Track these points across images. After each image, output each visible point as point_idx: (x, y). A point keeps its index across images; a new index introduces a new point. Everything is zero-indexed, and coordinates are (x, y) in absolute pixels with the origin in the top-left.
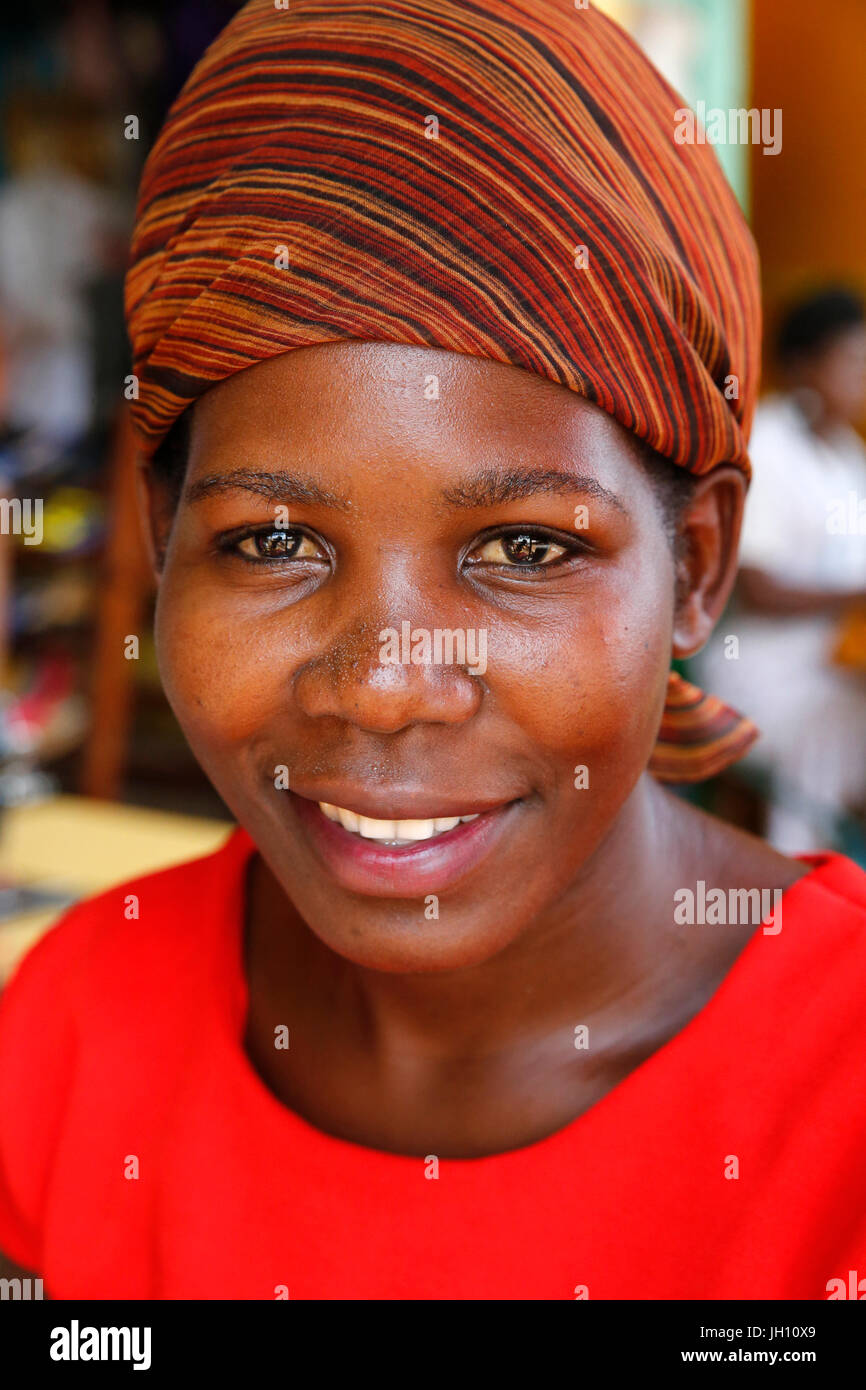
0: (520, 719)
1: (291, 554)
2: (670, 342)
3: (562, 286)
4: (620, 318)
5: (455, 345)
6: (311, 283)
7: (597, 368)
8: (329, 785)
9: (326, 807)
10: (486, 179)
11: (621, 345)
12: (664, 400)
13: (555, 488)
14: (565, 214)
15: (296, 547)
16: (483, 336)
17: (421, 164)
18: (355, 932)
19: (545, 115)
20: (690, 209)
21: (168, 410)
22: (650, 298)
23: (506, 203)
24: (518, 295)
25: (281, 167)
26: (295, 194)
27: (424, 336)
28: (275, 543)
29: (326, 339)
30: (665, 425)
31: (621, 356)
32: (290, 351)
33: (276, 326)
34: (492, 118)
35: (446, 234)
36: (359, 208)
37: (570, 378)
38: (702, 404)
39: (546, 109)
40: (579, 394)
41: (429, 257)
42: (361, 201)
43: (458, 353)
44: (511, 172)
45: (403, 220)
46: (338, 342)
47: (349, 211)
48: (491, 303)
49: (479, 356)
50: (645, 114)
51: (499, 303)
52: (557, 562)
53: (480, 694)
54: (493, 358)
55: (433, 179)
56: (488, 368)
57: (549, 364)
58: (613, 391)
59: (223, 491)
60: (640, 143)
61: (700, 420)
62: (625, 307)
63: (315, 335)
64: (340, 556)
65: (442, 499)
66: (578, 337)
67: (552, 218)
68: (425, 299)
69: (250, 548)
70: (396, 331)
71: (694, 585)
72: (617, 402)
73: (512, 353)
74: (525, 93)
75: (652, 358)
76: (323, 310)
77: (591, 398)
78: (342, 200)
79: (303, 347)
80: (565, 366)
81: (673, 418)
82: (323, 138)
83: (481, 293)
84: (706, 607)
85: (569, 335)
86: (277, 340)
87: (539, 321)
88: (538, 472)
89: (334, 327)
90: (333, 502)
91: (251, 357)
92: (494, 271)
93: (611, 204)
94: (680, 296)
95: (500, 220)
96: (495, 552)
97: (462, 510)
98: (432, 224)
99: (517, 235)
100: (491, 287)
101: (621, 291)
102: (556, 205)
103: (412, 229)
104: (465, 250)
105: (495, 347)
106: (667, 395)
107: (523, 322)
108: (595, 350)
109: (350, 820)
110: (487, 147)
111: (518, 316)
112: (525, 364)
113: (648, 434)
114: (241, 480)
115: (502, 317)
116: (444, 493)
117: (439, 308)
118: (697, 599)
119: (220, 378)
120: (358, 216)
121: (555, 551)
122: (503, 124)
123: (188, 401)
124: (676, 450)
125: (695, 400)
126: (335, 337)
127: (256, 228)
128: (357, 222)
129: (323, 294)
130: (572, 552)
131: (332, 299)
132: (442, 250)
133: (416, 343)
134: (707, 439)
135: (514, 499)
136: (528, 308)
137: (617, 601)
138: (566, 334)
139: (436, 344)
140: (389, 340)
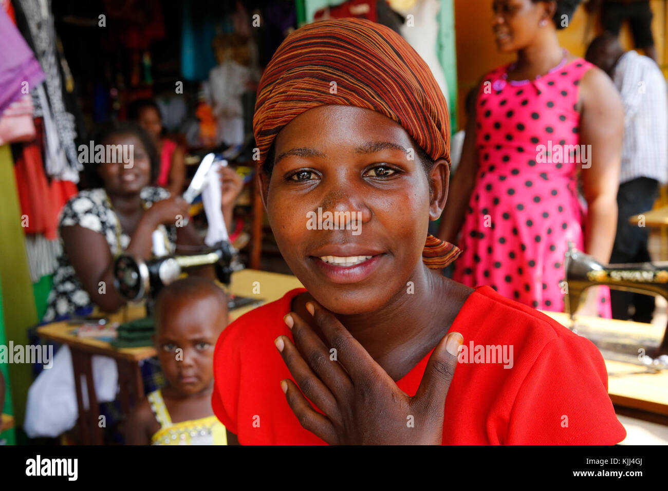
0: (384, 223)
1: (309, 178)
2: (422, 112)
3: (389, 91)
4: (407, 102)
5: (357, 104)
6: (312, 92)
7: (401, 115)
8: (326, 248)
9: (324, 259)
10: (363, 62)
11: (408, 110)
12: (422, 129)
13: (390, 148)
14: (387, 72)
15: (310, 177)
16: (365, 101)
17: (344, 59)
18: (336, 299)
19: (380, 49)
20: (425, 81)
21: (269, 141)
22: (415, 98)
23: (370, 69)
24: (375, 92)
25: (301, 66)
26: (306, 71)
27: (348, 102)
28: (303, 175)
29: (317, 105)
30: (423, 137)
31: (408, 114)
32: (306, 111)
33: (302, 105)
34: (364, 48)
35: (353, 76)
36: (326, 71)
37: (393, 116)
38: (433, 133)
39: (380, 48)
40: (396, 121)
41: (348, 82)
42: (326, 69)
43: (358, 106)
44: (370, 61)
45: (339, 73)
46: (322, 105)
47: (323, 72)
48: (367, 93)
49: (365, 108)
50: (409, 54)
51: (370, 94)
52: (392, 175)
53: (371, 214)
54: (369, 109)
55: (348, 63)
56: (367, 111)
57: (386, 111)
58: (406, 122)
59: (287, 157)
60: (408, 60)
61: (433, 139)
62: (408, 99)
63: (315, 104)
64: (324, 175)
65: (355, 151)
66: (394, 105)
67: (384, 73)
68: (347, 93)
69: (296, 178)
70: (340, 101)
71: (435, 198)
72: (407, 126)
73: (375, 107)
74: (374, 43)
75: (418, 116)
76: (316, 98)
77: (400, 123)
78: (320, 70)
79: (310, 108)
80: (391, 112)
81: (425, 135)
82: (313, 57)
83: (365, 91)
84: (440, 206)
85: (391, 104)
86: (303, 108)
87: (382, 99)
88: (384, 143)
89: (320, 101)
90: (321, 155)
91: (295, 114)
92: (367, 85)
93: (402, 73)
94: (424, 101)
95: (369, 73)
96: (372, 173)
97: (362, 155)
98: (348, 74)
99: (374, 77)
100: (367, 89)
101: (407, 95)
102: (385, 70)
103: (342, 75)
104: (358, 80)
105: (370, 105)
106: (422, 128)
107: (378, 99)
108: (400, 110)
109: (332, 260)
110: (364, 56)
111: (376, 97)
112: (380, 112)
113: (417, 139)
114: (293, 152)
115: (371, 97)
116: (356, 149)
117: (351, 94)
118: (437, 203)
119: (285, 124)
120: (326, 73)
121: (391, 172)
122: (367, 50)
123: (274, 135)
124: (426, 147)
125: (431, 130)
126: (320, 104)
127: (294, 82)
128: (325, 75)
129: (316, 94)
130: (396, 172)
131: (319, 95)
132: (351, 80)
133: (346, 105)
134: (436, 145)
135: (377, 151)
136: (379, 96)
137: (412, 187)
138: (390, 103)
139: (352, 104)
140: (337, 104)
